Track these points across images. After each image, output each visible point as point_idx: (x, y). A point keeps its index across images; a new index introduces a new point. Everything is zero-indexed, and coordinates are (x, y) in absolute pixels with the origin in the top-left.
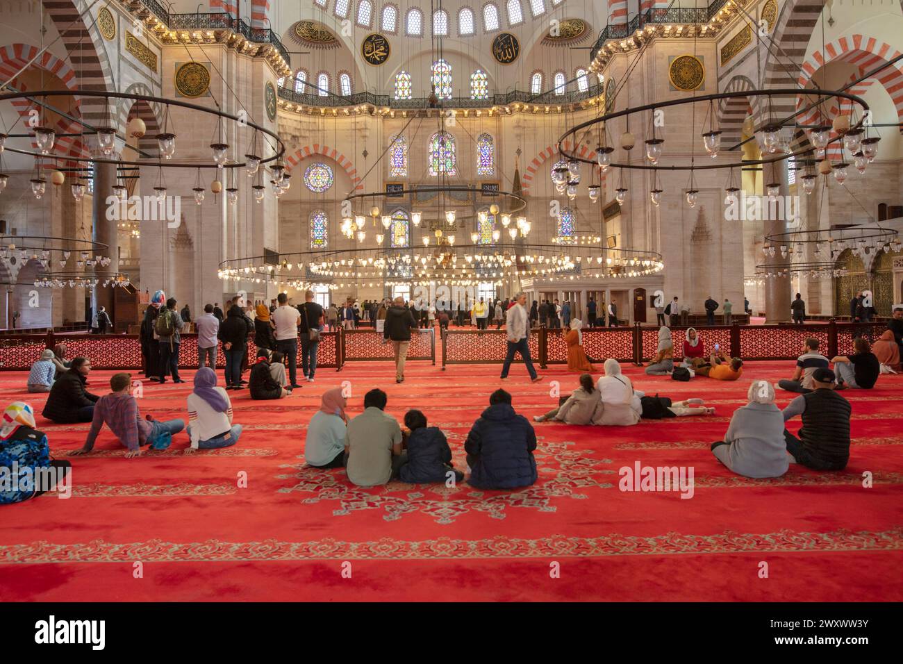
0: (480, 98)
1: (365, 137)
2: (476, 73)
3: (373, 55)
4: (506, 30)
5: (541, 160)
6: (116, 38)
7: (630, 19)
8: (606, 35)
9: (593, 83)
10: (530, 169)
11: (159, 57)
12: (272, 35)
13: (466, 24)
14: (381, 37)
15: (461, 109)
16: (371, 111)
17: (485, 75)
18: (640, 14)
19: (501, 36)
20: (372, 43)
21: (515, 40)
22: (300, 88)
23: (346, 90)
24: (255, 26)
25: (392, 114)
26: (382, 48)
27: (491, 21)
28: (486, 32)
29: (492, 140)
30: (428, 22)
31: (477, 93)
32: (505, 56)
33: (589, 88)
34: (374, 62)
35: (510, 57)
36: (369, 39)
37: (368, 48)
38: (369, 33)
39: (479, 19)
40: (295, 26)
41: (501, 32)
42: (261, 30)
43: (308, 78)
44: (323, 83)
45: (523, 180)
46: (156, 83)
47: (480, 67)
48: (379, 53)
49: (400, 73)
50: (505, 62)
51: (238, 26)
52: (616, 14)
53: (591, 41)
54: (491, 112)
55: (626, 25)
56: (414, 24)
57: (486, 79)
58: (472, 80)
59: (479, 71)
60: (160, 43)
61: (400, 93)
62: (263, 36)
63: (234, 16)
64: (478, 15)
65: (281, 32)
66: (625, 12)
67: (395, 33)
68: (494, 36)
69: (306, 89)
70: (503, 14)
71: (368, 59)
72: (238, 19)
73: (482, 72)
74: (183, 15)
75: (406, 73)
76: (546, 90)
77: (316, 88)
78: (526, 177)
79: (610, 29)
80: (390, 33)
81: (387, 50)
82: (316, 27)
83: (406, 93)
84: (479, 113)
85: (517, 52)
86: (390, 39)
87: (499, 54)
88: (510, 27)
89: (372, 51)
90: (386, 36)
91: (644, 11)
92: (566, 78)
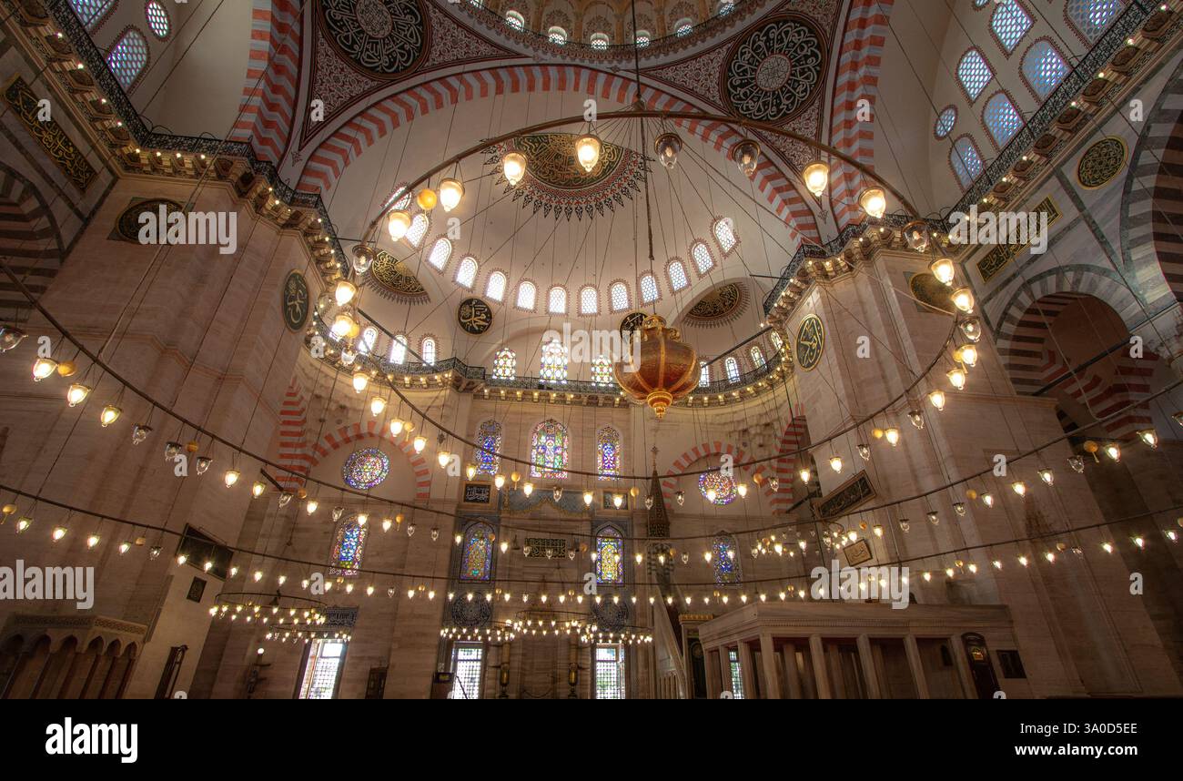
3: (470, 322)
4: (636, 309)
5: (685, 463)
8: (799, 256)
10: (670, 474)
14: (484, 304)
15: (578, 393)
19: (632, 316)
20: (471, 307)
23: (429, 360)
25: (486, 392)
26: (484, 317)
27: (620, 301)
28: (613, 312)
30: (543, 297)
31: (599, 379)
34: (469, 330)
36: (468, 302)
37: (466, 312)
38: (469, 295)
39: (605, 299)
41: (630, 312)
49: (502, 349)
54: (617, 401)
56: (526, 297)
57: (610, 365)
64: (604, 294)
68: (622, 316)
70: (634, 293)
71: (463, 325)
75: (511, 351)
77: (388, 353)
80: (495, 302)
81: (489, 321)
83: (508, 373)
84: (602, 401)
88: (643, 305)
89: (471, 316)
90: (490, 304)
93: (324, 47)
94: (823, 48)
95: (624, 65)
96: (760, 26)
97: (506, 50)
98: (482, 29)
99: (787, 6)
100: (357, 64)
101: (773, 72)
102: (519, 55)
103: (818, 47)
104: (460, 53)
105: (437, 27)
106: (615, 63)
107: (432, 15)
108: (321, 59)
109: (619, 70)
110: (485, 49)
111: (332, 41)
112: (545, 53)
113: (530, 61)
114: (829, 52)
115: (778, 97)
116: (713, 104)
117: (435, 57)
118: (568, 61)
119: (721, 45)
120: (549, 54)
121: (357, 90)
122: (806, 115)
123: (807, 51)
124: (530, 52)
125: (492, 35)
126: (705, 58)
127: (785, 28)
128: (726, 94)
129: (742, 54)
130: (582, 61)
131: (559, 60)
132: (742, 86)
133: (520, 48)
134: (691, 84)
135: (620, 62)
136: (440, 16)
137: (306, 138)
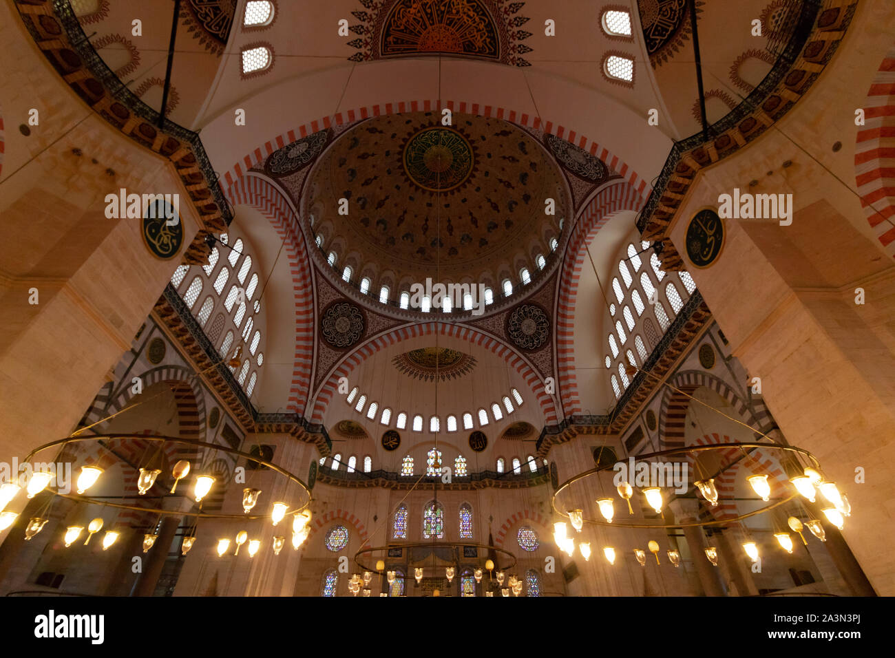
0: (461, 475)
1: (377, 504)
2: (458, 458)
3: (389, 444)
4: (478, 429)
5: (508, 526)
6: (216, 428)
7: (560, 422)
8: (545, 431)
9: (541, 465)
10: (500, 533)
11: (242, 441)
12: (323, 429)
13: (452, 424)
14: (396, 432)
16: (383, 484)
17: (465, 460)
18: (565, 420)
19: (474, 433)
20: (389, 436)
21: (484, 436)
23: (368, 468)
24: (313, 422)
26: (396, 440)
27: (468, 422)
28: (465, 430)
29: (470, 508)
30: (426, 423)
31: (459, 472)
32: (478, 446)
33: (537, 469)
34: (388, 448)
35: (481, 447)
36: (387, 434)
37: (386, 439)
38: (388, 429)
39: (460, 422)
40: (339, 424)
41: (474, 431)
42: (317, 425)
43: (342, 459)
44: (352, 462)
45: (496, 543)
46: (234, 460)
47: (461, 453)
48: (392, 443)
49: (406, 457)
50: (477, 450)
51: (302, 422)
52: (549, 419)
53: (536, 436)
54: (469, 487)
55: (557, 426)
56: (418, 424)
57: (466, 463)
58: (455, 463)
59: (460, 456)
60: (246, 432)
61: (405, 471)
62: (317, 429)
63: (300, 416)
64: (459, 419)
65: (329, 427)
66: (555, 418)
67: (405, 430)
68: (469, 434)
69: (339, 467)
70: (476, 419)
71: (385, 446)
72: (303, 418)
73: (462, 457)
74: (267, 414)
75: (411, 457)
76: (508, 470)
77: (347, 466)
78: (497, 540)
79: (547, 428)
80: (401, 430)
81: (399, 441)
82: (352, 425)
83: (409, 471)
84: (460, 486)
85: (486, 443)
86: (400, 433)
87: (474, 445)
88: (481, 427)
89: (389, 441)
90: (399, 432)
91: (568, 417)
92: (520, 463)
93: (323, 345)
94: (549, 319)
95: (458, 320)
96: (520, 305)
97: (400, 320)
98: (390, 314)
99: (531, 299)
100: (335, 347)
101: (529, 327)
102: (408, 322)
103: (547, 319)
104: (381, 327)
105: (370, 319)
106: (454, 319)
107: (368, 315)
108: (321, 351)
109: (456, 323)
110: (392, 323)
111: (326, 342)
112: (420, 318)
113: (413, 324)
114: (552, 323)
115: (532, 339)
116: (502, 338)
117: (369, 332)
118: (431, 320)
119: (503, 312)
120: (422, 318)
121: (336, 358)
122: (546, 349)
123: (542, 320)
124: (413, 319)
125: (395, 316)
126: (497, 317)
127: (532, 307)
128: (508, 334)
129: (514, 316)
130: (438, 319)
131: (427, 320)
132: (515, 331)
133: (408, 318)
134: (491, 328)
135: (456, 318)
136: (370, 313)
137: (315, 391)
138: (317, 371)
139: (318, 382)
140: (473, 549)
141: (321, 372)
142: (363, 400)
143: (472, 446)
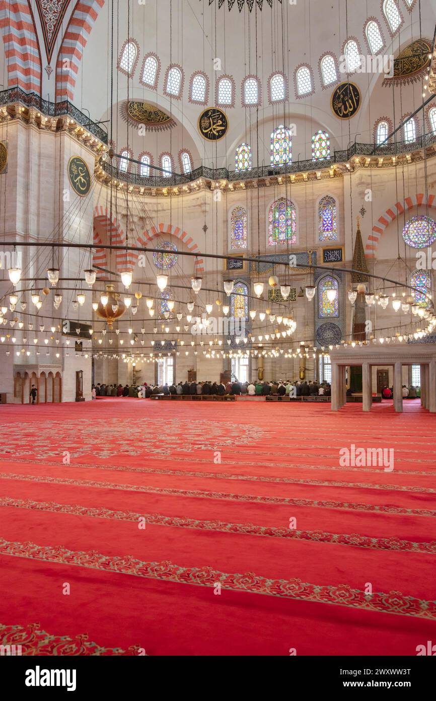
0: (321, 159)
1: (205, 212)
2: (316, 134)
3: (211, 131)
4: (344, 81)
5: (389, 218)
10: (375, 229)
14: (218, 111)
15: (299, 173)
16: (209, 185)
17: (327, 135)
20: (209, 118)
21: (355, 89)
22: (145, 171)
23: (187, 169)
25: (231, 186)
26: (220, 122)
28: (324, 87)
29: (334, 202)
30: (264, 88)
31: (318, 154)
32: (346, 109)
34: (213, 137)
35: (351, 110)
36: (206, 114)
37: (206, 122)
38: (205, 108)
41: (339, 84)
43: (152, 161)
44: (167, 164)
47: (320, 126)
48: (216, 128)
50: (345, 116)
54: (331, 172)
56: (251, 93)
57: (328, 139)
58: (313, 142)
59: (320, 132)
61: (240, 166)
64: (316, 71)
67: (232, 105)
69: (151, 172)
73: (324, 132)
75: (246, 145)
76: (395, 139)
77: (161, 170)
78: (369, 238)
80: (226, 106)
82: (148, 107)
83: (246, 165)
84: (319, 174)
85: (358, 101)
86: (227, 113)
87: (340, 108)
88: (349, 75)
89: (210, 126)
90: (223, 110)
137: (49, 51)
138: (42, 16)
139: (50, 35)
140: (336, 253)
141: (51, 17)
142: (151, 65)
143: (337, 111)
